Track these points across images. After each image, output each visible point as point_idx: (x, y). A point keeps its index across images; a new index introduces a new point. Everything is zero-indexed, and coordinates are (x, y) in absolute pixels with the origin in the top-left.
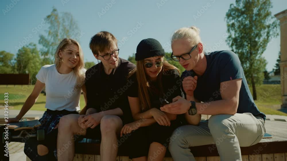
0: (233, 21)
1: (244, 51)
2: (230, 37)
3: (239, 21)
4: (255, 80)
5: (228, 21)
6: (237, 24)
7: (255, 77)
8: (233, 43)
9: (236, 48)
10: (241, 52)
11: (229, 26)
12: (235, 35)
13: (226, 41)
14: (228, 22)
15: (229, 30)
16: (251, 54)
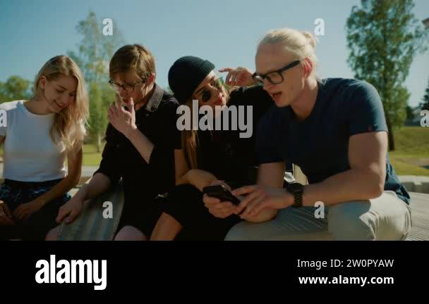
0: (357, 31)
1: (375, 76)
2: (352, 54)
3: (366, 31)
4: (391, 121)
5: (350, 30)
6: (363, 36)
7: (392, 115)
8: (358, 63)
9: (363, 73)
10: (370, 77)
11: (349, 38)
12: (360, 51)
13: (348, 61)
14: (349, 32)
15: (350, 45)
16: (386, 80)
